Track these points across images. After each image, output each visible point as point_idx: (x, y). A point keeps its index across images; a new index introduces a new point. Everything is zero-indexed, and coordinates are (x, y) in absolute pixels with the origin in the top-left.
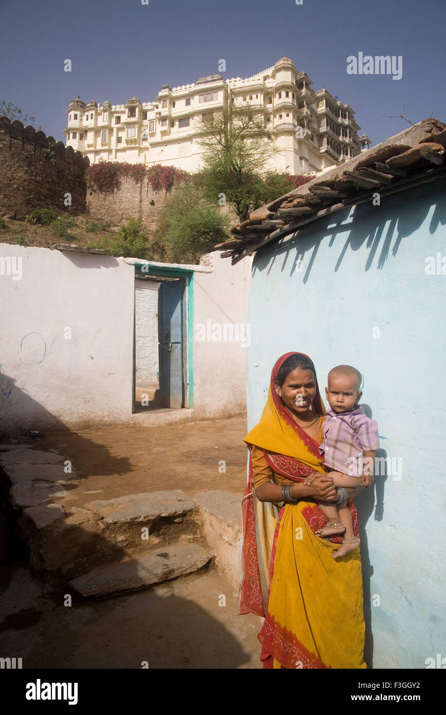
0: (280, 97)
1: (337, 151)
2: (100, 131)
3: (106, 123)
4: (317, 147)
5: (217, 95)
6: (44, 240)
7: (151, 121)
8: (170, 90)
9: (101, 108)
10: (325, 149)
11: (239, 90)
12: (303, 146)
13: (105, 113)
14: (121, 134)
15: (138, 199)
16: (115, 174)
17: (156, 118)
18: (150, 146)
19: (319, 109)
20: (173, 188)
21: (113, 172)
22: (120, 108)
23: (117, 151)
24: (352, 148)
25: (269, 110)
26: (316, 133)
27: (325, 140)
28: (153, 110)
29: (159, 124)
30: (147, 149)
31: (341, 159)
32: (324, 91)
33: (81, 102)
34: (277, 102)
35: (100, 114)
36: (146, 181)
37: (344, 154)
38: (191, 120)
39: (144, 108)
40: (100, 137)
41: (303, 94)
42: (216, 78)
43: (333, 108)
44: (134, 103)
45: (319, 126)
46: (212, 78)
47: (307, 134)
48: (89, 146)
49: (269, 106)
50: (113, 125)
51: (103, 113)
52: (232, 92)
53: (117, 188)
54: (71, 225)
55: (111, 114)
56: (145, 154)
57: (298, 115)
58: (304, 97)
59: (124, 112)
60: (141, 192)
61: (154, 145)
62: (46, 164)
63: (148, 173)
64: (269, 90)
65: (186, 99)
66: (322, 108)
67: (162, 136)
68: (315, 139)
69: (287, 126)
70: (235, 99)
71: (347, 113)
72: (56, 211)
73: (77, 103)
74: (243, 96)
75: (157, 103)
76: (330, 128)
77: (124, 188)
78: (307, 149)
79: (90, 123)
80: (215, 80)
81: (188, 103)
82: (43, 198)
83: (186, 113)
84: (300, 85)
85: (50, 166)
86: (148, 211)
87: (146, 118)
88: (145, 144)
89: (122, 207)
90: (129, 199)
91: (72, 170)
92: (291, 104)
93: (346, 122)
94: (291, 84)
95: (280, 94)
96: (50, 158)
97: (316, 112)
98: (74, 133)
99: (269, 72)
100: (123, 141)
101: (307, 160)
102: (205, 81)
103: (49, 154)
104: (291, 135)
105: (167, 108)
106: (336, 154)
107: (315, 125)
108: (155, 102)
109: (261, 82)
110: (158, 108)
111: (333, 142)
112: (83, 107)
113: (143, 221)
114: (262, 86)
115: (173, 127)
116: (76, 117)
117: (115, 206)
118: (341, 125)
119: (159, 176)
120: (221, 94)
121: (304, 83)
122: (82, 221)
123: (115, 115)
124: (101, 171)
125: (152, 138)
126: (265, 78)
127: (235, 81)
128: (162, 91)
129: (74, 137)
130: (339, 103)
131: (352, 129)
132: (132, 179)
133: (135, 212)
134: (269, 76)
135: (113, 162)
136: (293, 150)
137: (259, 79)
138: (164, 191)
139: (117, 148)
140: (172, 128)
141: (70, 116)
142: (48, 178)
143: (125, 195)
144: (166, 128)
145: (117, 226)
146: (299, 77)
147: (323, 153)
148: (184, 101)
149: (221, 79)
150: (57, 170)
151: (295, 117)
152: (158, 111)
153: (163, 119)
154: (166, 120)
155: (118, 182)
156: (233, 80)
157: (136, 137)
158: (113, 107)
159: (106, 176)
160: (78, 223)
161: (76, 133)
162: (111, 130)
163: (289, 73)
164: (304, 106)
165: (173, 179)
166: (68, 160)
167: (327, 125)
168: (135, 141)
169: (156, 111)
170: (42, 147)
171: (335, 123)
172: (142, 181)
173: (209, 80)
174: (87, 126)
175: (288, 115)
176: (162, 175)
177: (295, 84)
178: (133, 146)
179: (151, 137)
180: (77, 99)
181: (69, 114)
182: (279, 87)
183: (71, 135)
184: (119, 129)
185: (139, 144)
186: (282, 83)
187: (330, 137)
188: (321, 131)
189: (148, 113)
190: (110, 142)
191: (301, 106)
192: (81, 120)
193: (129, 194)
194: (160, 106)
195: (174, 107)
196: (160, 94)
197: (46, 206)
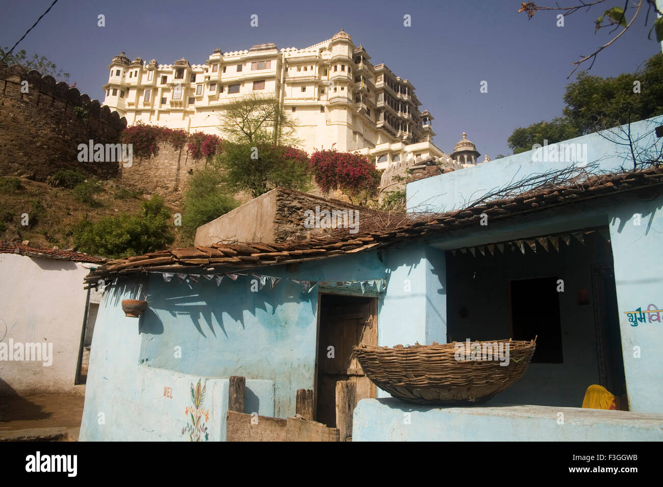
0: (336, 70)
1: (395, 126)
2: (143, 90)
3: (151, 83)
4: (374, 121)
5: (270, 64)
6: (65, 205)
7: (199, 85)
8: (222, 54)
9: (147, 66)
10: (382, 125)
11: (293, 60)
12: (358, 121)
13: (151, 72)
14: (166, 95)
15: (176, 167)
16: (153, 139)
17: (205, 82)
18: (195, 110)
19: (377, 84)
20: (214, 157)
21: (151, 137)
22: (168, 68)
23: (160, 112)
24: (411, 124)
25: (323, 82)
26: (372, 108)
27: (382, 115)
28: (202, 73)
29: (208, 88)
30: (192, 112)
31: (399, 135)
32: (383, 66)
33: (125, 58)
34: (332, 74)
35: (145, 72)
36: (186, 148)
37: (402, 130)
38: (241, 86)
39: (193, 70)
40: (143, 95)
41: (360, 68)
42: (270, 47)
43: (392, 84)
44: (182, 64)
45: (377, 100)
46: (266, 46)
47: (363, 108)
48: (130, 104)
49: (324, 78)
50: (159, 84)
51: (148, 72)
52: (286, 62)
53: (155, 154)
54: (98, 190)
55: (158, 73)
56: (190, 118)
57: (353, 88)
58: (361, 71)
59: (171, 73)
60: (179, 160)
61: (200, 109)
62: (78, 124)
63: (189, 141)
64: (325, 62)
65: (238, 66)
66: (380, 83)
67: (210, 101)
68: (372, 113)
69: (341, 100)
70: (289, 69)
71: (407, 89)
72: (83, 174)
73: (121, 59)
74: (298, 66)
75: (207, 67)
76: (388, 103)
77: (162, 154)
78: (362, 123)
79: (134, 81)
80: (270, 49)
81: (239, 69)
82: (69, 159)
83: (237, 79)
84: (357, 59)
85: (81, 125)
86: (185, 180)
87: (194, 81)
88: (191, 107)
89: (157, 174)
90: (166, 166)
91: (106, 130)
92: (347, 78)
93: (406, 98)
94: (347, 58)
95: (336, 67)
96: (82, 118)
97: (374, 86)
98: (114, 89)
99: (326, 44)
100: (168, 102)
101: (361, 135)
102: (259, 48)
103: (82, 112)
104: (345, 109)
105: (218, 72)
106: (393, 130)
107: (372, 100)
108: (206, 65)
109: (317, 54)
110: (207, 71)
111: (391, 117)
112: (127, 63)
113: (180, 191)
114: (318, 58)
115: (222, 92)
116: (118, 73)
117: (150, 172)
118: (400, 100)
119: (200, 144)
120: (274, 63)
121: (362, 58)
122: (112, 186)
123: (161, 75)
124: (138, 134)
125: (199, 102)
126: (321, 50)
127: (290, 51)
128: (213, 55)
129: (115, 94)
130: (398, 79)
131: (411, 105)
132: (172, 146)
133: (172, 180)
134: (326, 48)
135: (152, 126)
136: (346, 124)
137: (315, 51)
138: (205, 161)
139: (159, 109)
140: (221, 94)
141: (112, 71)
142: (78, 137)
143: (162, 161)
144: (214, 93)
145: (150, 194)
146: (356, 51)
147: (379, 128)
148: (235, 67)
149: (276, 48)
150: (88, 130)
151: (351, 91)
152: (207, 74)
153: (212, 84)
154: (215, 84)
155: (156, 147)
156: (288, 49)
157: (182, 99)
158: (160, 66)
159: (143, 140)
160: (106, 188)
161: (117, 90)
162: (156, 89)
163: (346, 47)
164: (360, 81)
165: (214, 148)
166: (102, 120)
167: (385, 100)
168: (181, 104)
169: (206, 74)
170: (75, 104)
171: (394, 98)
172: (181, 148)
173: (263, 48)
174: (129, 84)
175: (342, 89)
176: (204, 143)
177: (351, 58)
178: (178, 108)
179: (197, 101)
180: (122, 55)
181: (112, 70)
182: (334, 60)
183: (111, 91)
184: (164, 90)
185: (185, 107)
186: (339, 56)
187: (387, 112)
188: (378, 106)
189: (197, 76)
190: (153, 103)
191: (357, 80)
192: (124, 76)
193: (167, 161)
194: (210, 70)
195: (225, 72)
196: (212, 58)
197: (72, 167)
